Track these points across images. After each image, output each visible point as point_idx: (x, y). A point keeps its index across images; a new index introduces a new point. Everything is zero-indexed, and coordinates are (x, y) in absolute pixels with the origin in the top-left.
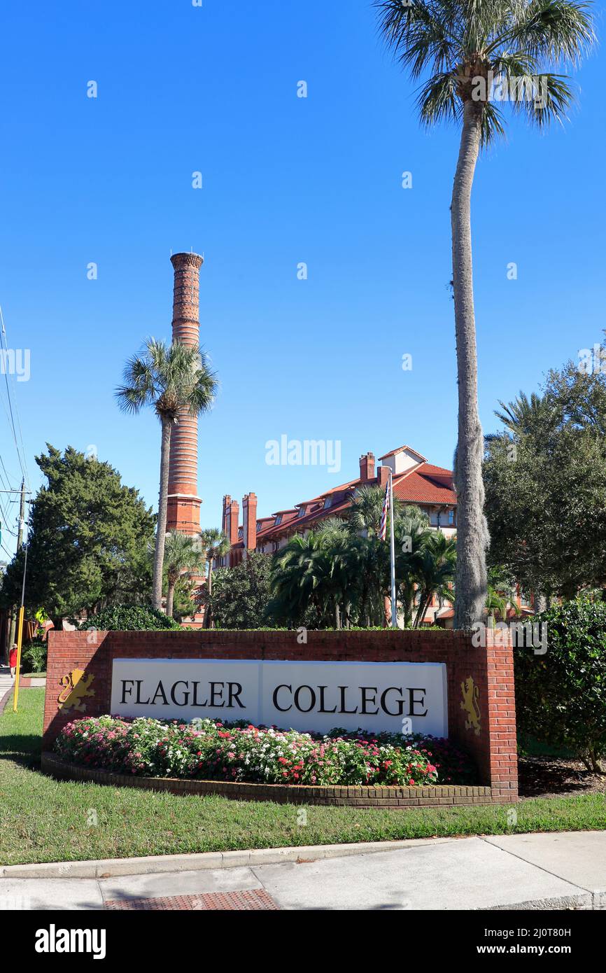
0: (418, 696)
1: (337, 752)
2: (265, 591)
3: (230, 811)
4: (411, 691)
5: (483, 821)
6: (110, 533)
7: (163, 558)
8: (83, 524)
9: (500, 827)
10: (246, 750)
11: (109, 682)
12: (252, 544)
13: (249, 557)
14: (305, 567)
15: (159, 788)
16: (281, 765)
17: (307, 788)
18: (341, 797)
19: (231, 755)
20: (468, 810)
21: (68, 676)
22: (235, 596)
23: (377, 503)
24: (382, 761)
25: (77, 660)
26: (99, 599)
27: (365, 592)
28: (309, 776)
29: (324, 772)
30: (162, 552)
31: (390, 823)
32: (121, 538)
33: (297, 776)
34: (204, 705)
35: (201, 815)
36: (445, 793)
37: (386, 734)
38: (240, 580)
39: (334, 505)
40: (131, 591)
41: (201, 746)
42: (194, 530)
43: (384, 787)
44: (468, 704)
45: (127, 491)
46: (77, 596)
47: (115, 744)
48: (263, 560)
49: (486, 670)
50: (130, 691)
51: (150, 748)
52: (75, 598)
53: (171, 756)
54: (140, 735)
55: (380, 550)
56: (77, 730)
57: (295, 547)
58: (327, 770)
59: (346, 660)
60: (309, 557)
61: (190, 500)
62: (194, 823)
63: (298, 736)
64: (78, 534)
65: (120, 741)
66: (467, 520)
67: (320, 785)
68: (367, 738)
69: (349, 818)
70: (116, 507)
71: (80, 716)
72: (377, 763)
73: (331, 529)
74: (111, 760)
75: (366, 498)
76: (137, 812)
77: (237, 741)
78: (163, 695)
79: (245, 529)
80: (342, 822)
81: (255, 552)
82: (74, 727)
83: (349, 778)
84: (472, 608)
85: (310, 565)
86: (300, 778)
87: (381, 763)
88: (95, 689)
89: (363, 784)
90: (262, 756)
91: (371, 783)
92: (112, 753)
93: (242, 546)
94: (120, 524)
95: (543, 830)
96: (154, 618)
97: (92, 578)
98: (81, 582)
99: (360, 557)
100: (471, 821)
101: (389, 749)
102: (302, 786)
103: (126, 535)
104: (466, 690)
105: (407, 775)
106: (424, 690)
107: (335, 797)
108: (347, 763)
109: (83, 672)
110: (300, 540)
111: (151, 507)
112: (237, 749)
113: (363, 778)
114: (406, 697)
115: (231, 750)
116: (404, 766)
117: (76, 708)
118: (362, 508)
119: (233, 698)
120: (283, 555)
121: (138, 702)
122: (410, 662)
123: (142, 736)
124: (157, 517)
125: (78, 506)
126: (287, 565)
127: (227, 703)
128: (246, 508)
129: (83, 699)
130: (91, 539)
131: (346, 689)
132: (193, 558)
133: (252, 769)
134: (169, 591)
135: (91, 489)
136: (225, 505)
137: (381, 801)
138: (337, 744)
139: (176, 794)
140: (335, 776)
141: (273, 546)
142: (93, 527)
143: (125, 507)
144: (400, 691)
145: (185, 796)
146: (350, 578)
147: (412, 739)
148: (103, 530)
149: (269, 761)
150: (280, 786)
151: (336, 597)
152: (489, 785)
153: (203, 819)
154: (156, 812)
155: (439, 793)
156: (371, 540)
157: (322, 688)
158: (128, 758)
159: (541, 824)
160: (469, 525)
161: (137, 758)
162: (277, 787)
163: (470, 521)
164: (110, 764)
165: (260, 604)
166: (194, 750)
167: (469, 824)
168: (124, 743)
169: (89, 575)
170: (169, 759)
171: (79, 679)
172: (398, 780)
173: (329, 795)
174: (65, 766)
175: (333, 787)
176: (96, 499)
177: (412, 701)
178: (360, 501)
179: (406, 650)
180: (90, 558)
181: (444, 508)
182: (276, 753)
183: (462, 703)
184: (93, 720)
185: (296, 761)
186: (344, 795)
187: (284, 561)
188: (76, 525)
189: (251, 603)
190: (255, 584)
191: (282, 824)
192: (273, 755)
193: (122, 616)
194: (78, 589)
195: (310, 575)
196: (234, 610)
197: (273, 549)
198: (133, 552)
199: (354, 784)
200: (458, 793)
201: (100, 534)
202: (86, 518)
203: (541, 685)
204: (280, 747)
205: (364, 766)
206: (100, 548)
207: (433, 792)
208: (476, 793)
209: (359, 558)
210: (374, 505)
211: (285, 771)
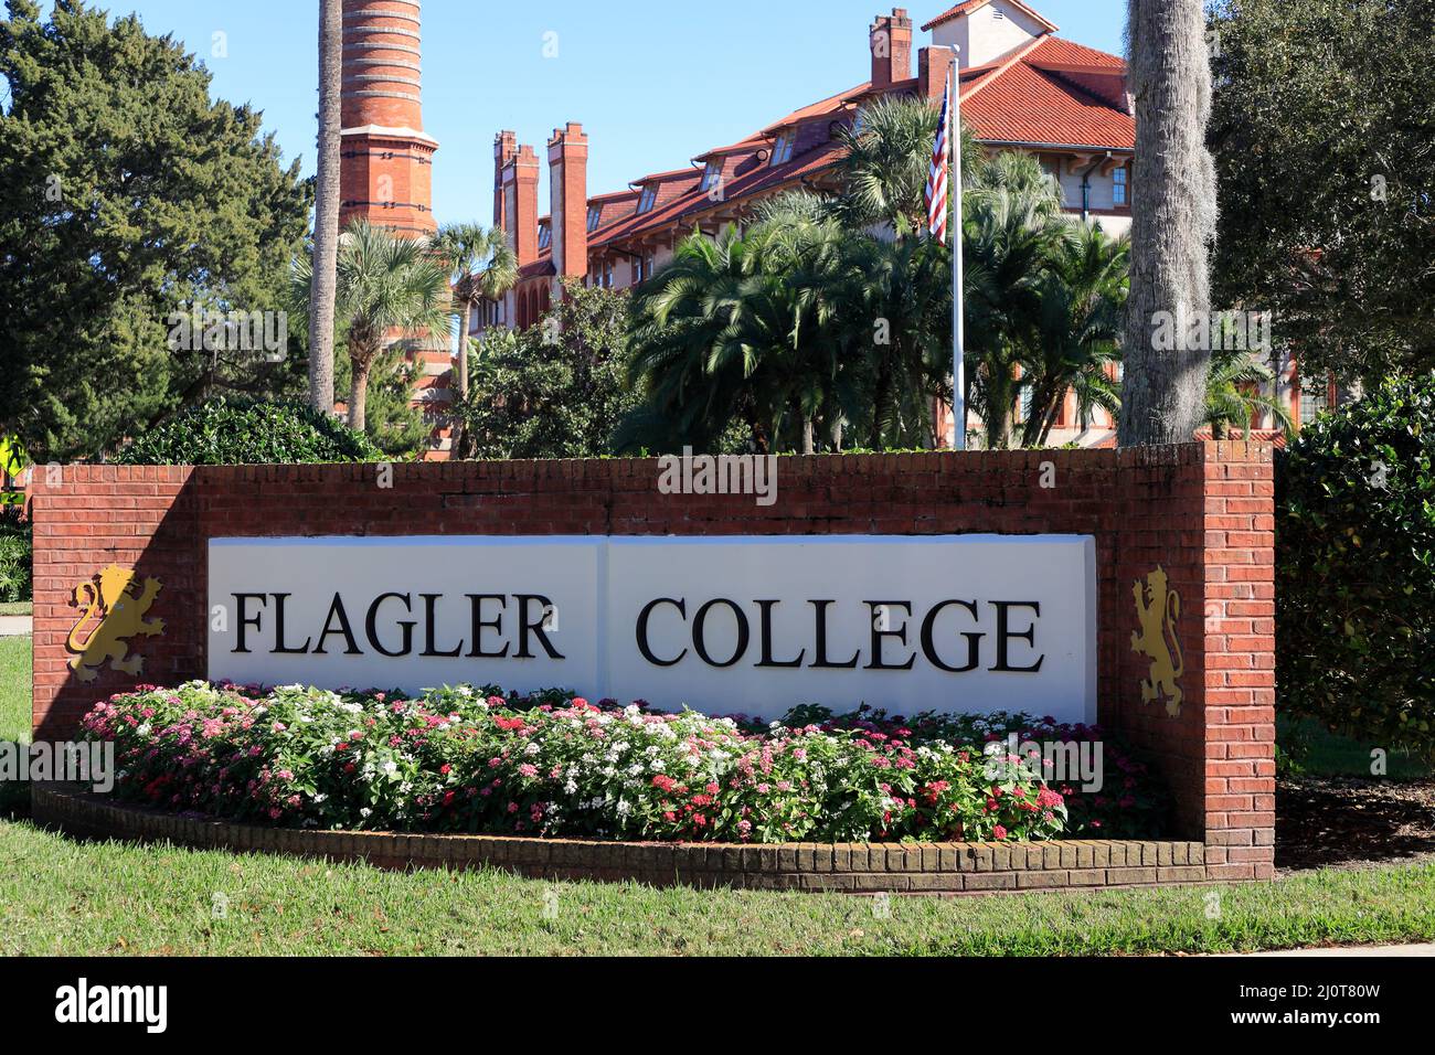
0: (1018, 620)
1: (804, 760)
2: (613, 390)
3: (527, 903)
4: (1002, 608)
5: (1182, 922)
6: (185, 230)
7: (333, 295)
8: (111, 205)
9: (1225, 935)
10: (568, 759)
11: (200, 598)
12: (577, 264)
13: (567, 297)
14: (721, 319)
15: (341, 853)
16: (657, 794)
17: (727, 850)
18: (815, 871)
19: (529, 772)
20: (1144, 897)
21: (90, 582)
22: (532, 402)
23: (916, 146)
24: (921, 782)
25: (112, 541)
26: (165, 410)
27: (883, 385)
28: (732, 820)
29: (772, 811)
30: (330, 280)
31: (942, 928)
32: (219, 245)
33: (701, 819)
34: (456, 653)
35: (453, 913)
36: (1086, 857)
37: (934, 719)
38: (546, 361)
39: (799, 157)
40: (251, 387)
41: (448, 750)
42: (416, 225)
43: (927, 845)
44: (1151, 639)
45: (230, 116)
46: (106, 402)
47: (224, 749)
48: (605, 307)
49: (1199, 548)
50: (257, 622)
51: (314, 757)
52: (102, 408)
53: (370, 777)
54: (287, 725)
55: (923, 273)
56: (121, 719)
57: (695, 267)
58: (780, 804)
59: (829, 532)
60: (734, 294)
61: (404, 144)
62: (435, 932)
63: (703, 725)
64: (99, 232)
65: (236, 741)
66: (1161, 161)
67: (761, 841)
68: (885, 726)
69: (838, 917)
70: (202, 160)
71: (128, 684)
72: (909, 785)
73: (791, 218)
74: (216, 789)
75: (886, 131)
76: (287, 908)
77: (544, 735)
78: (347, 630)
79: (556, 224)
80: (818, 925)
81: (585, 286)
82: (112, 711)
83: (835, 824)
84: (1168, 399)
85: (735, 315)
86: (710, 824)
87: (920, 787)
88: (165, 618)
89: (872, 839)
90: (609, 771)
91: (895, 836)
92: (215, 772)
93: (549, 269)
94: (214, 205)
95: (1335, 942)
96: (315, 434)
97: (145, 353)
98: (115, 365)
99: (873, 293)
100: (1150, 922)
101: (940, 751)
102: (714, 845)
103: (232, 237)
104: (1147, 602)
105: (988, 815)
106: (1035, 605)
107: (799, 871)
108: (831, 786)
109: (130, 573)
110: (708, 247)
111: (297, 160)
112: (544, 756)
113: (874, 824)
114: (988, 624)
115: (528, 759)
116: (980, 794)
117: (116, 665)
118: (876, 158)
119: (532, 635)
120: (659, 288)
121: (280, 648)
122: (1001, 533)
123: (293, 728)
124: (315, 186)
125: (96, 157)
126: (672, 314)
127: (515, 648)
128: (559, 166)
129: (134, 644)
130: (136, 248)
131: (828, 608)
132: (417, 296)
133: (583, 805)
134: (354, 388)
135: (130, 109)
136: (499, 160)
137: (920, 880)
138: (804, 741)
139: (387, 868)
140: (801, 819)
141: (635, 269)
142: (138, 213)
143: (225, 158)
144: (973, 607)
145: (409, 871)
146: (844, 351)
147: (1000, 727)
148: (166, 223)
149: (627, 784)
150: (657, 844)
151: (805, 402)
152: (1201, 838)
153: (459, 921)
154: (337, 909)
155: (1069, 859)
156: (898, 247)
157: (766, 606)
158: (259, 782)
159: (1331, 925)
160: (1166, 174)
161: (282, 781)
162: (648, 848)
163: (1170, 164)
164: (211, 799)
165: (599, 423)
166: (431, 760)
167: (1145, 927)
168: (247, 747)
169: (134, 346)
170: (365, 784)
171: (120, 591)
172: (965, 827)
173: (784, 865)
174: (94, 809)
175: (794, 846)
176: (145, 137)
177: (1003, 635)
178: (872, 141)
179: (990, 504)
180: (136, 299)
181: (1100, 161)
182: (647, 764)
183: (1134, 637)
184: (161, 694)
185: (697, 784)
186: (825, 865)
187: (662, 305)
188: (92, 208)
189: (579, 421)
190: (587, 372)
191: (664, 931)
192: (637, 769)
193: (229, 428)
194: (108, 383)
195: (733, 343)
196: (531, 441)
197: (634, 277)
198: (251, 283)
199: (849, 838)
200: (1119, 858)
201: (160, 232)
202: (118, 191)
203: (1346, 588)
204: (656, 749)
205: (875, 793)
206: (161, 271)
207: (1053, 858)
208: (1165, 858)
209: (868, 293)
210: (908, 152)
211: (670, 808)
